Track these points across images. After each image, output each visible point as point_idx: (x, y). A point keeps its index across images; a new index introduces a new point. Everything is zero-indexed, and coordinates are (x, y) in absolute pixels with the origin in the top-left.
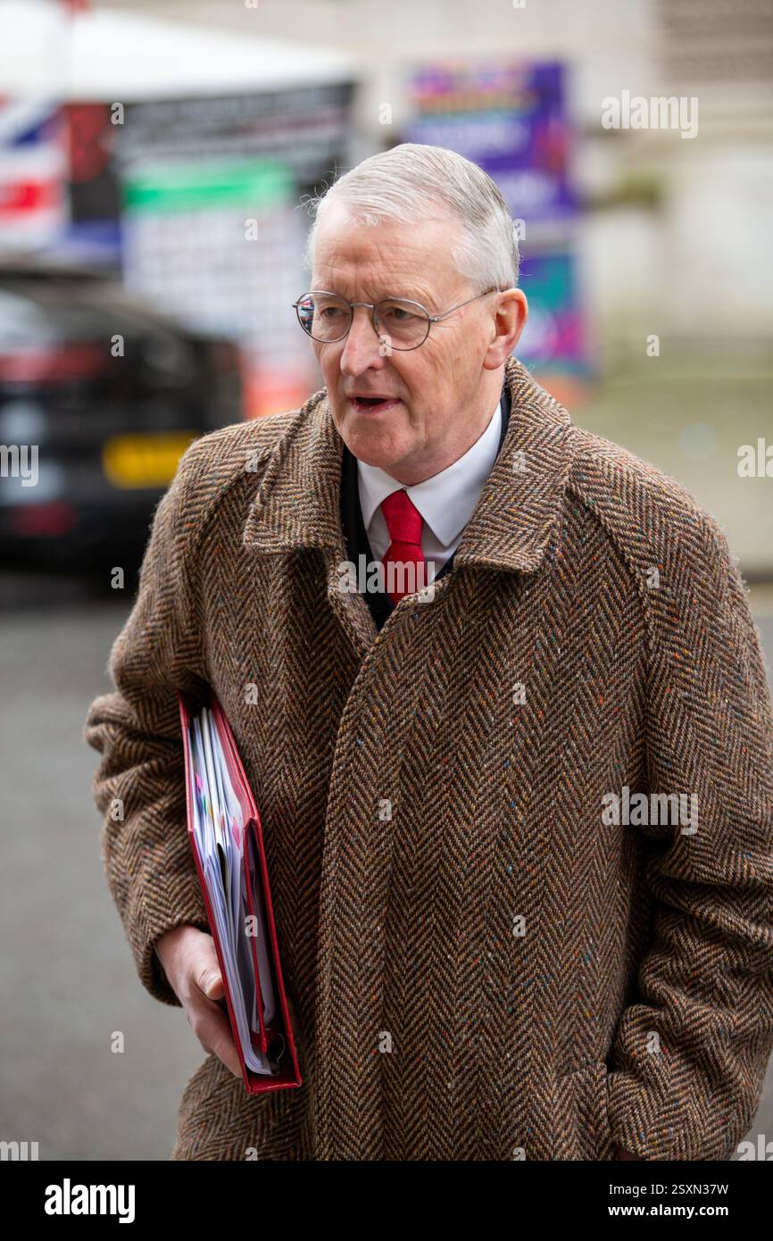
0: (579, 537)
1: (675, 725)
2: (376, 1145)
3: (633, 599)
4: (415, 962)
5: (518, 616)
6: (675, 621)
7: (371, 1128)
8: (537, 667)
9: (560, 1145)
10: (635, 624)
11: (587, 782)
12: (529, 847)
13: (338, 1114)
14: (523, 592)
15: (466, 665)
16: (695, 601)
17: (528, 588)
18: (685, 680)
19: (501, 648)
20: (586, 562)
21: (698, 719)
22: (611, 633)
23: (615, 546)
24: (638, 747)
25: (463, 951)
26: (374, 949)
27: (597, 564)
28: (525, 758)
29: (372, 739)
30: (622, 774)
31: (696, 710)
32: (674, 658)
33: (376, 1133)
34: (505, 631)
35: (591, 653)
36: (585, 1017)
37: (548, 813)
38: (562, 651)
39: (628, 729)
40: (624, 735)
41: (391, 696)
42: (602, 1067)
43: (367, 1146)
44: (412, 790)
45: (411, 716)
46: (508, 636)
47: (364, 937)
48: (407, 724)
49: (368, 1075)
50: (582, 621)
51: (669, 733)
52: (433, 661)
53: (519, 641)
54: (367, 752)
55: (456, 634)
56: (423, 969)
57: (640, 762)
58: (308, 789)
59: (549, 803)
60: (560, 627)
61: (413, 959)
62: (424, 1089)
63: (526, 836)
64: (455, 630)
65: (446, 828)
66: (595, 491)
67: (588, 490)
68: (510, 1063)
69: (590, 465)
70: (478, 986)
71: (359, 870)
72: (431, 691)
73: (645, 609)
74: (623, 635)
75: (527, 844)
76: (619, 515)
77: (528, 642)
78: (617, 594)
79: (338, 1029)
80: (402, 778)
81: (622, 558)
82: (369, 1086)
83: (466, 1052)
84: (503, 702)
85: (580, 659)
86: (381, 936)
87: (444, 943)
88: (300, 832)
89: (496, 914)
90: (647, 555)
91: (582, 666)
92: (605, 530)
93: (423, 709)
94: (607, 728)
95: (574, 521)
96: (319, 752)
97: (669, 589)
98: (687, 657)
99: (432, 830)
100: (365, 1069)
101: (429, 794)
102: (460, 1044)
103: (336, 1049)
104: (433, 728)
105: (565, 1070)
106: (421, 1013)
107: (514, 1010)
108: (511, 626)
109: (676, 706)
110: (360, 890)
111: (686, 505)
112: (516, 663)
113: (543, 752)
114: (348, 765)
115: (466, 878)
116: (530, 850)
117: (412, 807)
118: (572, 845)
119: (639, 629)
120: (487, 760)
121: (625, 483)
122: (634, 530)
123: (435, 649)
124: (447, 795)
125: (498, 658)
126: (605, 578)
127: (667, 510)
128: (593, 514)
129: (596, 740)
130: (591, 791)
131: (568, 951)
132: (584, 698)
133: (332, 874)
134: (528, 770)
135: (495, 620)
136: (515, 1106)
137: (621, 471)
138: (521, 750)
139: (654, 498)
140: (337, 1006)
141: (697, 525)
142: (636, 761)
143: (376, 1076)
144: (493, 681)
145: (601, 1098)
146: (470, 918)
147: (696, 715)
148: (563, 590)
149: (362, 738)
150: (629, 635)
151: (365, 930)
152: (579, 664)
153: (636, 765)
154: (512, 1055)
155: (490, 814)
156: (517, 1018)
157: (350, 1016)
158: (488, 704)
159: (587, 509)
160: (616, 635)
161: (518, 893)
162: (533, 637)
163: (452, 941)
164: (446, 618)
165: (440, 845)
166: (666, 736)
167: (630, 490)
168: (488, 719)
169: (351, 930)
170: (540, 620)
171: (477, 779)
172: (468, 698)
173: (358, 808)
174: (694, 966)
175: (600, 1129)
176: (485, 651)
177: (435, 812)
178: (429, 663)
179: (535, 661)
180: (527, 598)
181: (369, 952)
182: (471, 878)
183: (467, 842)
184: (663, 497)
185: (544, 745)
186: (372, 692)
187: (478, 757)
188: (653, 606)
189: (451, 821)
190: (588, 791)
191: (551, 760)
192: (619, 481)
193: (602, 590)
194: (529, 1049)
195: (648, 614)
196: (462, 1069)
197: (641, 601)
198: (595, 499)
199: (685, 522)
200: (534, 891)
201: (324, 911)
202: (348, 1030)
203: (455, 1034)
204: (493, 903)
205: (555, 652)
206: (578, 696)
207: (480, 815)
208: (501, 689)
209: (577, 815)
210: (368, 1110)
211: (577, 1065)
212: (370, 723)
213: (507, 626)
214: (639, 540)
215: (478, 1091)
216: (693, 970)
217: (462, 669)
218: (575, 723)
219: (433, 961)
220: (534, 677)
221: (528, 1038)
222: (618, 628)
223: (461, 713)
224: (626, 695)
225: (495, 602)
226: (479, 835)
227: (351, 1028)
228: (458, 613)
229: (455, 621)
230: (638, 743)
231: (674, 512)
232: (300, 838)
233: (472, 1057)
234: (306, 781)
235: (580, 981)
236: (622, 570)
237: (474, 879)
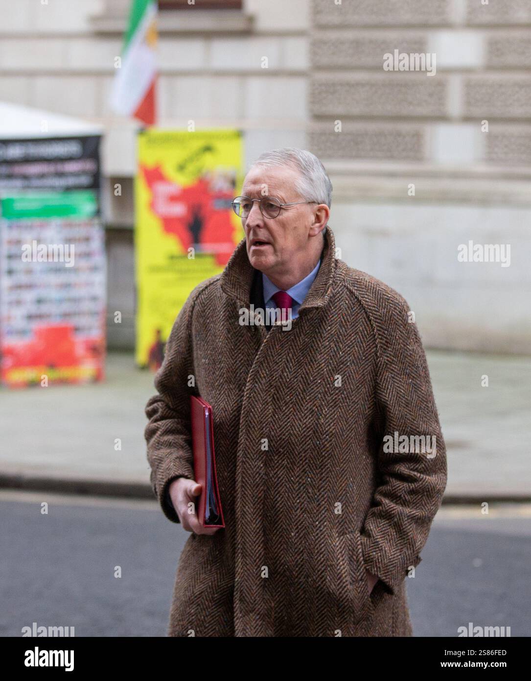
0: (352, 309)
1: (388, 388)
2: (261, 559)
3: (372, 335)
4: (278, 480)
5: (325, 337)
6: (389, 345)
7: (258, 552)
8: (331, 359)
9: (339, 563)
10: (372, 346)
11: (350, 410)
12: (327, 434)
13: (245, 544)
14: (327, 327)
15: (302, 356)
16: (397, 337)
17: (330, 326)
18: (392, 370)
19: (317, 350)
20: (354, 318)
21: (397, 386)
22: (362, 348)
23: (366, 313)
24: (372, 398)
25: (298, 476)
26: (260, 474)
27: (358, 319)
28: (324, 396)
29: (261, 384)
30: (365, 409)
31: (396, 382)
32: (388, 360)
33: (261, 553)
34: (319, 343)
35: (354, 355)
36: (350, 512)
37: (334, 421)
38: (342, 353)
39: (368, 390)
40: (366, 392)
41: (270, 367)
42: (358, 533)
43: (257, 558)
44: (277, 407)
45: (277, 376)
46: (320, 345)
47: (255, 468)
48: (276, 379)
49: (258, 528)
50: (351, 342)
51: (385, 391)
52: (288, 354)
53: (325, 347)
54: (259, 389)
55: (299, 344)
56: (281, 483)
57: (373, 405)
58: (235, 407)
59: (334, 416)
60: (342, 343)
61: (277, 479)
62: (282, 535)
63: (325, 429)
64: (299, 342)
65: (291, 423)
66: (360, 291)
67: (356, 290)
68: (318, 527)
69: (359, 281)
70: (304, 492)
71: (254, 439)
72: (287, 366)
73: (376, 339)
74: (367, 350)
75: (325, 433)
76: (368, 300)
77: (328, 348)
78: (365, 332)
79: (244, 507)
80: (273, 402)
81: (368, 317)
82: (258, 533)
83: (300, 520)
84: (317, 372)
85: (350, 357)
86: (263, 468)
87: (290, 473)
88: (232, 424)
89: (312, 462)
90: (378, 317)
91: (350, 360)
92: (363, 307)
93: (283, 373)
94: (358, 388)
95: (350, 302)
96: (239, 391)
97: (386, 332)
98: (393, 360)
99: (286, 423)
100: (256, 525)
101: (284, 408)
102: (297, 517)
103: (244, 515)
104: (286, 381)
105: (342, 533)
106: (280, 502)
107: (319, 504)
108: (322, 341)
109: (389, 380)
110: (254, 448)
111: (397, 299)
112: (323, 356)
113: (332, 394)
114: (250, 394)
115: (300, 445)
116: (326, 436)
117: (277, 414)
118: (344, 436)
119: (374, 347)
120: (308, 396)
121: (372, 288)
122: (374, 307)
123: (290, 350)
124: (292, 409)
125: (315, 353)
126: (361, 326)
127: (388, 300)
128: (358, 299)
129: (354, 392)
130: (351, 413)
131: (341, 481)
132: (350, 374)
133: (243, 441)
134: (326, 402)
135: (315, 338)
136: (321, 545)
137: (371, 283)
138: (323, 392)
139: (383, 294)
140: (244, 497)
141: (400, 307)
142: (372, 404)
143: (261, 529)
144: (313, 363)
145: (358, 545)
146: (301, 462)
147: (396, 384)
148: (343, 329)
149: (257, 382)
150: (369, 350)
151: (256, 465)
152: (349, 360)
153: (372, 405)
154: (319, 523)
155: (310, 418)
156: (320, 507)
157: (249, 501)
158: (310, 372)
159: (356, 297)
160: (364, 349)
161: (322, 453)
162: (330, 346)
163: (293, 472)
164: (295, 337)
165: (289, 430)
166: (384, 392)
167: (374, 291)
168: (309, 378)
169: (250, 465)
170: (333, 340)
171: (304, 403)
172: (302, 369)
173: (254, 413)
174: (393, 488)
175: (359, 557)
176: (310, 351)
177: (287, 416)
178: (287, 355)
179: (330, 356)
180: (329, 330)
181: (258, 475)
182: (301, 445)
183: (300, 429)
184: (387, 294)
185: (333, 392)
186: (262, 364)
187: (304, 394)
188: (379, 338)
189: (294, 420)
190: (350, 413)
191: (336, 398)
192: (370, 287)
193: (360, 330)
194: (325, 521)
195: (377, 341)
196: (298, 527)
197: (375, 336)
198: (360, 294)
199: (395, 305)
200: (328, 453)
201: (239, 456)
202: (249, 508)
203: (295, 512)
204: (311, 457)
205: (339, 353)
206: (348, 373)
207: (306, 418)
208: (316, 367)
209: (345, 423)
210: (257, 544)
211: (347, 532)
212: (261, 377)
213: (320, 341)
214: (376, 311)
215: (305, 537)
216: (393, 490)
217: (300, 358)
218: (346, 384)
219: (285, 480)
220: (330, 363)
221: (325, 517)
222: (365, 346)
223: (299, 375)
224: (367, 375)
225: (316, 332)
226: (305, 427)
227: (250, 507)
228: (301, 336)
229: (299, 339)
230: (372, 396)
231: (391, 300)
232: (232, 427)
233: (302, 523)
234: (234, 404)
235: (347, 496)
236: (368, 323)
237: (303, 446)
